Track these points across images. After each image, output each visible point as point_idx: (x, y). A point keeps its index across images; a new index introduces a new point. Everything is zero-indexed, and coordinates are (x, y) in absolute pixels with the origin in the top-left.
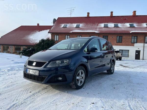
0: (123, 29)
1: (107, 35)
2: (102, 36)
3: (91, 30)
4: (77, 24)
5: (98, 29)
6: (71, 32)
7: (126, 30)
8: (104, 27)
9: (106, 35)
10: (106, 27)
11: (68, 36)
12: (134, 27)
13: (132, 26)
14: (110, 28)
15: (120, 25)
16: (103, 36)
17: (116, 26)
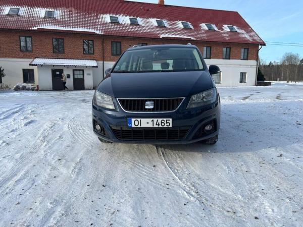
0: (147, 30)
1: (120, 41)
2: (110, 42)
3: (84, 27)
4: (47, 10)
5: (99, 27)
6: (35, 28)
7: (152, 31)
8: (111, 23)
9: (118, 41)
10: (114, 22)
11: (27, 38)
12: (165, 27)
13: (160, 25)
14: (122, 25)
15: (140, 21)
16: (112, 42)
17: (134, 23)
